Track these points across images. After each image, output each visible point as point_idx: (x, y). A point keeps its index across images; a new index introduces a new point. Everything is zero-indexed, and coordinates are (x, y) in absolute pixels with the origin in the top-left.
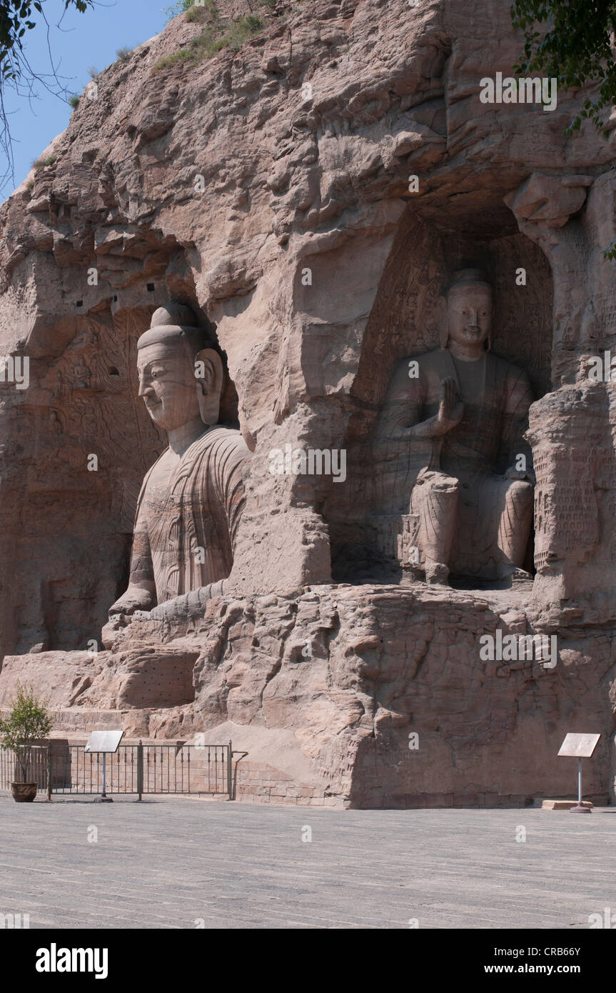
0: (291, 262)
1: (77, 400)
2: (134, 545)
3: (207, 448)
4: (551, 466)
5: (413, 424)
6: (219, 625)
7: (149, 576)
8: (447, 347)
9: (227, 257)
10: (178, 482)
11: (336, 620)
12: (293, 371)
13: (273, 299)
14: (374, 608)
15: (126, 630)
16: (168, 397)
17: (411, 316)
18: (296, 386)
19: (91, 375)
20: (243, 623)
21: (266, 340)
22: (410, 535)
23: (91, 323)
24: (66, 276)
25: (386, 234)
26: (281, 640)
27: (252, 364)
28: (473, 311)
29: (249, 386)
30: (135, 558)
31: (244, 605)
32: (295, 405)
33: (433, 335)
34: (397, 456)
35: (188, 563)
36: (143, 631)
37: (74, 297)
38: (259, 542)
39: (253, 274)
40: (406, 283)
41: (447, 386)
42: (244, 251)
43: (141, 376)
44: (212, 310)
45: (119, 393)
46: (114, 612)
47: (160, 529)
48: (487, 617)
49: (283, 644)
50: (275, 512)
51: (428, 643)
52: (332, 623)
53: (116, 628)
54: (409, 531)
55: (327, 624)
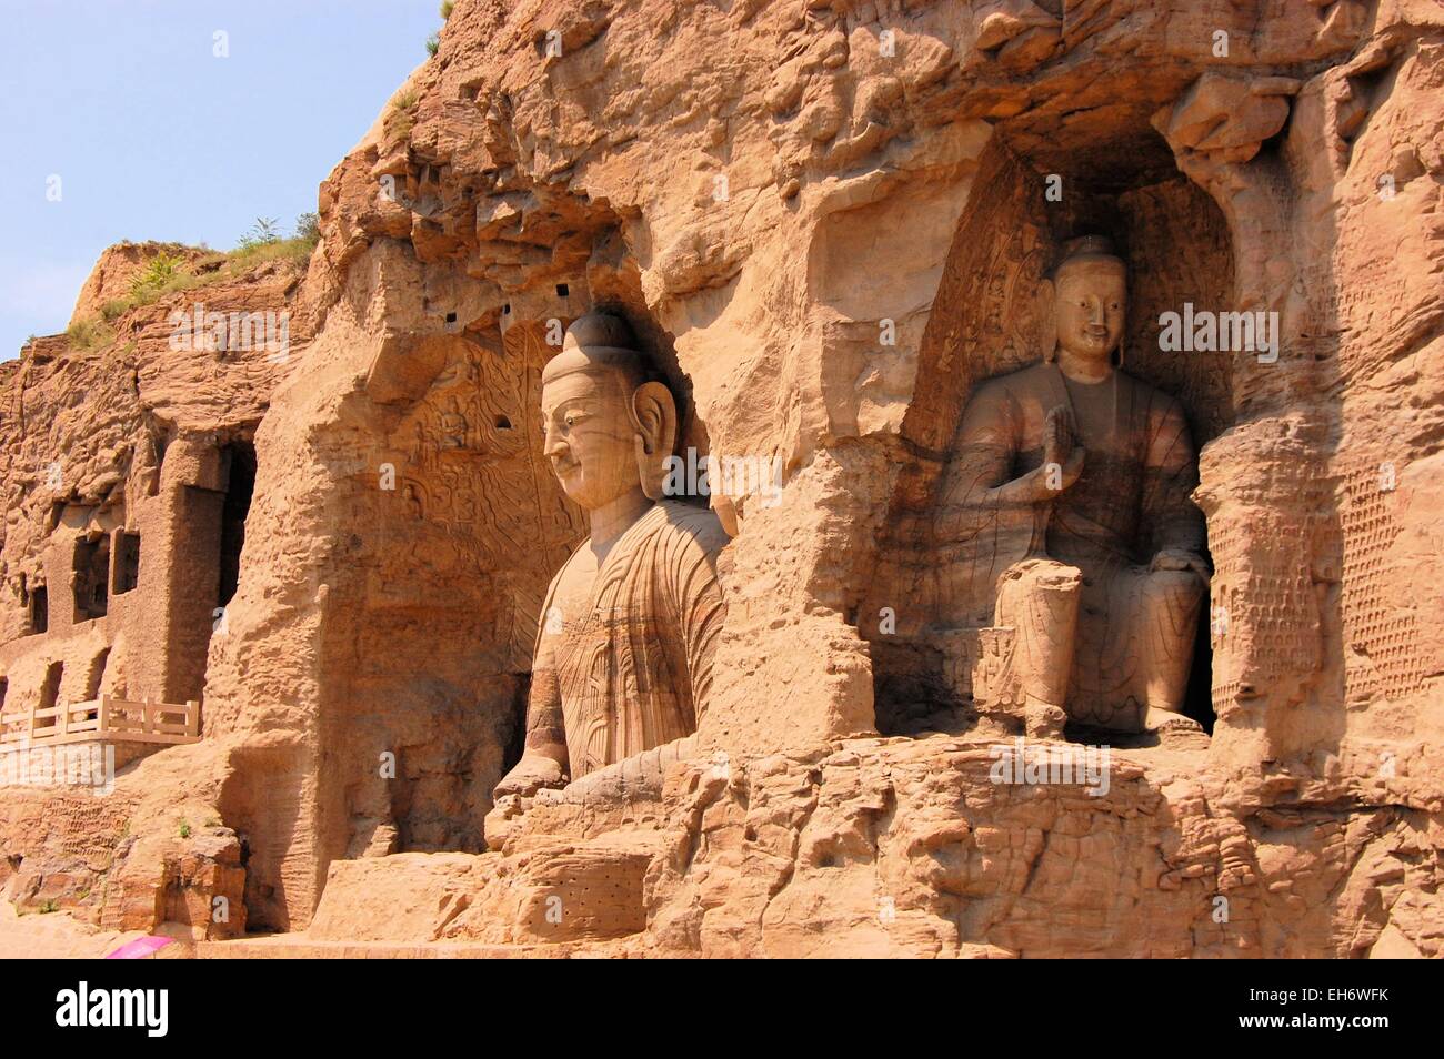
0: (803, 224)
1: (445, 467)
2: (532, 690)
3: (652, 535)
4: (1244, 542)
5: (1002, 483)
6: (687, 806)
7: (558, 736)
8: (1055, 360)
9: (693, 228)
10: (607, 588)
11: (889, 795)
12: (807, 398)
13: (772, 287)
14: (958, 774)
15: (522, 820)
16: (591, 456)
17: (996, 311)
18: (812, 423)
19: (467, 428)
20: (727, 804)
21: (760, 353)
22: (999, 660)
23: (467, 347)
24: (432, 273)
25: (958, 179)
26: (794, 830)
27: (737, 392)
28: (1096, 302)
29: (729, 428)
30: (535, 710)
31: (727, 773)
32: (809, 452)
33: (1030, 343)
34: (976, 534)
35: (621, 714)
36: (551, 821)
37: (444, 307)
38: (751, 674)
39: (737, 252)
40: (988, 258)
41: (1058, 420)
42: (722, 216)
43: (548, 425)
44: (668, 311)
45: (510, 456)
46: (503, 792)
47: (577, 661)
48: (1142, 791)
49: (797, 837)
50: (776, 625)
51: (1046, 833)
52: (883, 800)
53: (508, 817)
54: (997, 654)
55: (875, 802)
